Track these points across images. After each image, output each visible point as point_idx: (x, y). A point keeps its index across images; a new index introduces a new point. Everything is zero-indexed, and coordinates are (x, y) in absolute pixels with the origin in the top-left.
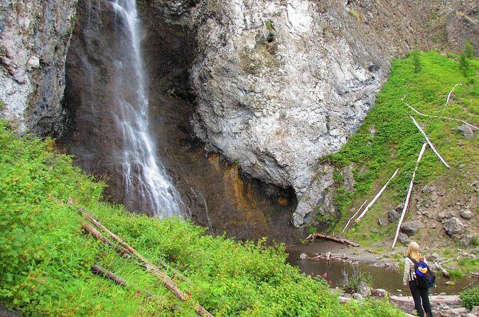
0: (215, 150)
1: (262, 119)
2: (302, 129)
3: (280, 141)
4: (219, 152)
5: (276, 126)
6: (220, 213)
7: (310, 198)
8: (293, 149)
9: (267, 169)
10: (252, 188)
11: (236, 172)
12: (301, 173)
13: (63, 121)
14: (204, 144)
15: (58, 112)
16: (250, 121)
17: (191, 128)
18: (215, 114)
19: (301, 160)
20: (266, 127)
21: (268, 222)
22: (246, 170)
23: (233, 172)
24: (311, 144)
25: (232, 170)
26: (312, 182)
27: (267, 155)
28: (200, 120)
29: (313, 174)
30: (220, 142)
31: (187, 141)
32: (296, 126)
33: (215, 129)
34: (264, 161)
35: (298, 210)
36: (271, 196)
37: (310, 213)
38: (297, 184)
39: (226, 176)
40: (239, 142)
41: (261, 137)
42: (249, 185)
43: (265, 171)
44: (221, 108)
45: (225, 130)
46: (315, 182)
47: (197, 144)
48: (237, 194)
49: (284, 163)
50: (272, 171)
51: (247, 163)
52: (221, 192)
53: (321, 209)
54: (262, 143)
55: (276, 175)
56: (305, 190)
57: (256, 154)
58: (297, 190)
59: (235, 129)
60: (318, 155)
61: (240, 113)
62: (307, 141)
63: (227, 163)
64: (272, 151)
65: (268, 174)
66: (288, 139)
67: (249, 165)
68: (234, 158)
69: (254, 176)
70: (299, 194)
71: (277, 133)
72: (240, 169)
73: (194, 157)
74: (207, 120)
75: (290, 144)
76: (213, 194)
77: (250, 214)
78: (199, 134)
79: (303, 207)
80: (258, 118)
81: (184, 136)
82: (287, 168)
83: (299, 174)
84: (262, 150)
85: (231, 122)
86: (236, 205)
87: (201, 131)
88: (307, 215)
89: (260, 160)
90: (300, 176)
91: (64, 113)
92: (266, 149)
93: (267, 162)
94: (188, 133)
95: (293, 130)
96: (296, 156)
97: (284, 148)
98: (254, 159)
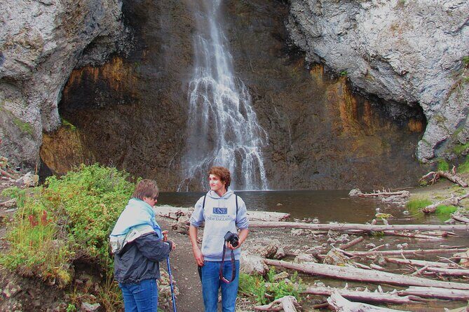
0: (317, 59)
1: (372, 11)
2: (432, 18)
3: (396, 39)
4: (321, 62)
5: (392, 18)
6: (313, 141)
7: (445, 119)
8: (416, 49)
9: (382, 80)
10: (370, 108)
11: (344, 86)
12: (432, 82)
13: (129, 39)
14: (304, 53)
15: (117, 30)
16: (357, 16)
17: (288, 34)
18: (311, 14)
19: (430, 62)
20: (378, 21)
21: (384, 154)
22: (356, 83)
23: (340, 86)
24: (449, 37)
25: (339, 84)
26: (449, 94)
27: (380, 60)
28: (297, 23)
29: (451, 83)
30: (322, 49)
31: (284, 51)
32: (420, 14)
33: (314, 32)
34: (377, 69)
35: (427, 137)
36: (398, 118)
37: (444, 140)
38: (425, 98)
39: (327, 92)
40: (345, 46)
41: (370, 36)
42: (366, 104)
43: (381, 83)
44: (318, 5)
45: (325, 32)
46: (454, 95)
47: (296, 54)
48: (342, 116)
49: (403, 69)
50: (389, 82)
51: (356, 73)
52: (319, 113)
53: (460, 134)
54: (372, 44)
55: (395, 88)
56: (438, 106)
57: (366, 60)
58: (425, 107)
59: (338, 30)
60: (460, 54)
61: (343, 7)
62: (439, 35)
63: (333, 75)
64: (384, 54)
65: (384, 86)
66: (409, 36)
67: (360, 75)
68: (340, 68)
69: (369, 90)
70: (429, 114)
71: (393, 28)
72: (348, 82)
73: (293, 70)
74: (303, 22)
75: (411, 42)
76: (306, 116)
77: (360, 142)
78: (298, 41)
79: (433, 133)
80: (366, 10)
81: (278, 45)
82: (408, 76)
83: (427, 83)
84: (371, 53)
85: (333, 20)
86: (340, 130)
87: (299, 37)
88: (439, 145)
89: (373, 68)
90: (430, 87)
91: (127, 31)
92: (377, 52)
93: (380, 70)
94: (284, 41)
95: (416, 21)
96: (422, 58)
97: (402, 48)
98: (364, 67)
